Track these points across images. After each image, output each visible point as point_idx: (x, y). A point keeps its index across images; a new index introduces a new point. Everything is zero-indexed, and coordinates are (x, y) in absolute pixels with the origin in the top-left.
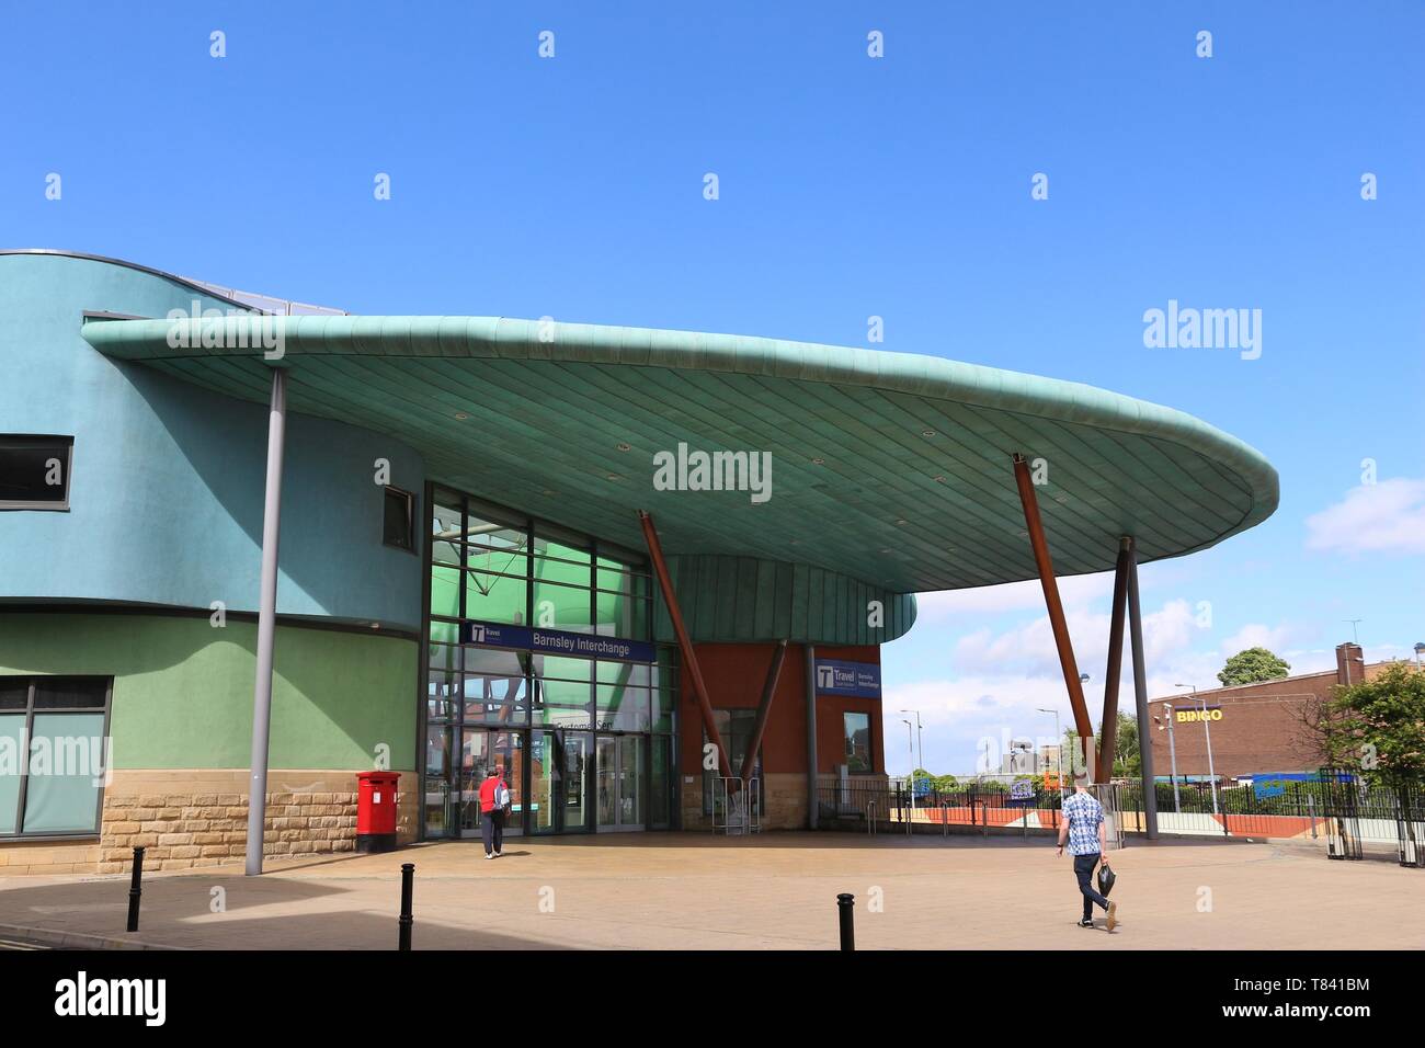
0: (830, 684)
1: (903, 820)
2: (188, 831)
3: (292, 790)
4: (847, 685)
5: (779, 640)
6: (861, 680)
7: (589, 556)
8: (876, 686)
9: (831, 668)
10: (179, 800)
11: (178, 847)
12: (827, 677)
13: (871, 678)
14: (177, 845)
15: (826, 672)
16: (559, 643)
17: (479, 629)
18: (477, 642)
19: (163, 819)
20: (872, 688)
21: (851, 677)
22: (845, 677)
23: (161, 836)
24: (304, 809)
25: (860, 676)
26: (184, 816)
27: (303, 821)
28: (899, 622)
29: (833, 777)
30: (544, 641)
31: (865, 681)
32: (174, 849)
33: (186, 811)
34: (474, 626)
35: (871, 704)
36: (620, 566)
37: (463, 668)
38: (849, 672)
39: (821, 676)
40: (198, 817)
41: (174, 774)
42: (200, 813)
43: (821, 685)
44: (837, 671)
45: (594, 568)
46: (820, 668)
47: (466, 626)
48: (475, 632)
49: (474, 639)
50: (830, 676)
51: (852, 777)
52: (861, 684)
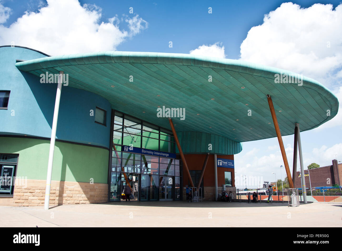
0: (221, 165)
1: (239, 199)
2: (37, 196)
3: (68, 187)
4: (225, 165)
5: (207, 153)
6: (229, 164)
7: (158, 131)
8: (233, 165)
9: (221, 160)
10: (35, 188)
11: (34, 200)
12: (220, 163)
13: (232, 163)
14: (33, 200)
15: (220, 161)
16: (149, 152)
17: (126, 148)
18: (126, 151)
19: (30, 192)
20: (232, 166)
21: (226, 163)
22: (225, 163)
23: (29, 197)
24: (72, 192)
25: (229, 163)
26: (36, 192)
27: (71, 195)
28: (238, 150)
29: (222, 188)
30: (145, 152)
31: (230, 164)
32: (33, 201)
33: (37, 191)
34: (125, 147)
35: (232, 170)
36: (166, 134)
37: (122, 158)
38: (226, 162)
39: (219, 162)
40: (39, 193)
41: (33, 181)
42: (40, 192)
43: (219, 165)
44: (223, 161)
45: (159, 134)
46: (218, 160)
47: (123, 147)
48: (125, 148)
49: (125, 150)
50: (221, 163)
51: (226, 188)
52: (229, 165)
